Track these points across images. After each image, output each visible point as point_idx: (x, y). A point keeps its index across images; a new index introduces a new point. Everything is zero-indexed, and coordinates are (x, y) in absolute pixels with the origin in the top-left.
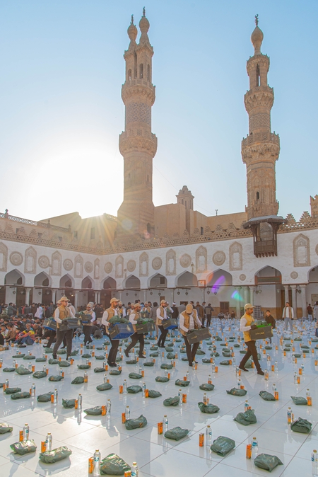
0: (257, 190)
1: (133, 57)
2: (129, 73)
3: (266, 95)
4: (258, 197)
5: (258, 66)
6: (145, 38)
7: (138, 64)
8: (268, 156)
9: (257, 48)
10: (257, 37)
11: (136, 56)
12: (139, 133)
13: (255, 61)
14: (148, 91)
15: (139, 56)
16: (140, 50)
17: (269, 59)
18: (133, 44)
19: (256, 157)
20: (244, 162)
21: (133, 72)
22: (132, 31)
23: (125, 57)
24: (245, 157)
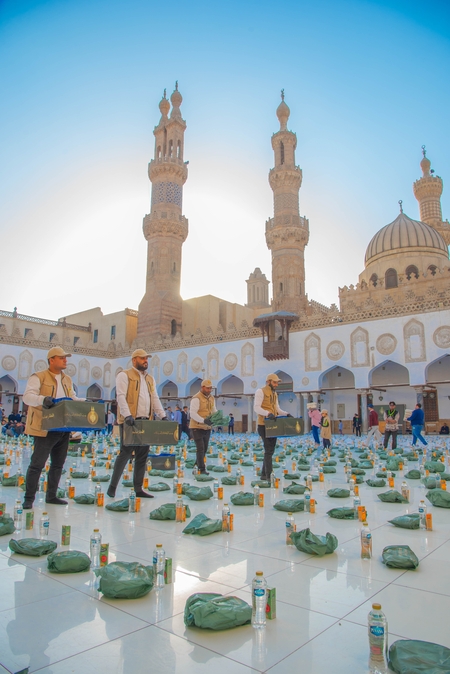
0: (280, 280)
1: (162, 133)
2: (158, 149)
3: (289, 174)
4: (281, 289)
5: (282, 144)
6: (177, 113)
7: (168, 141)
8: (292, 242)
9: (283, 123)
10: (283, 113)
11: (166, 131)
12: (164, 216)
13: (278, 138)
14: (177, 169)
15: (169, 131)
16: (170, 125)
17: (295, 135)
18: (164, 119)
19: (279, 243)
20: (269, 248)
21: (162, 149)
22: (163, 106)
23: (155, 133)
24: (270, 243)
